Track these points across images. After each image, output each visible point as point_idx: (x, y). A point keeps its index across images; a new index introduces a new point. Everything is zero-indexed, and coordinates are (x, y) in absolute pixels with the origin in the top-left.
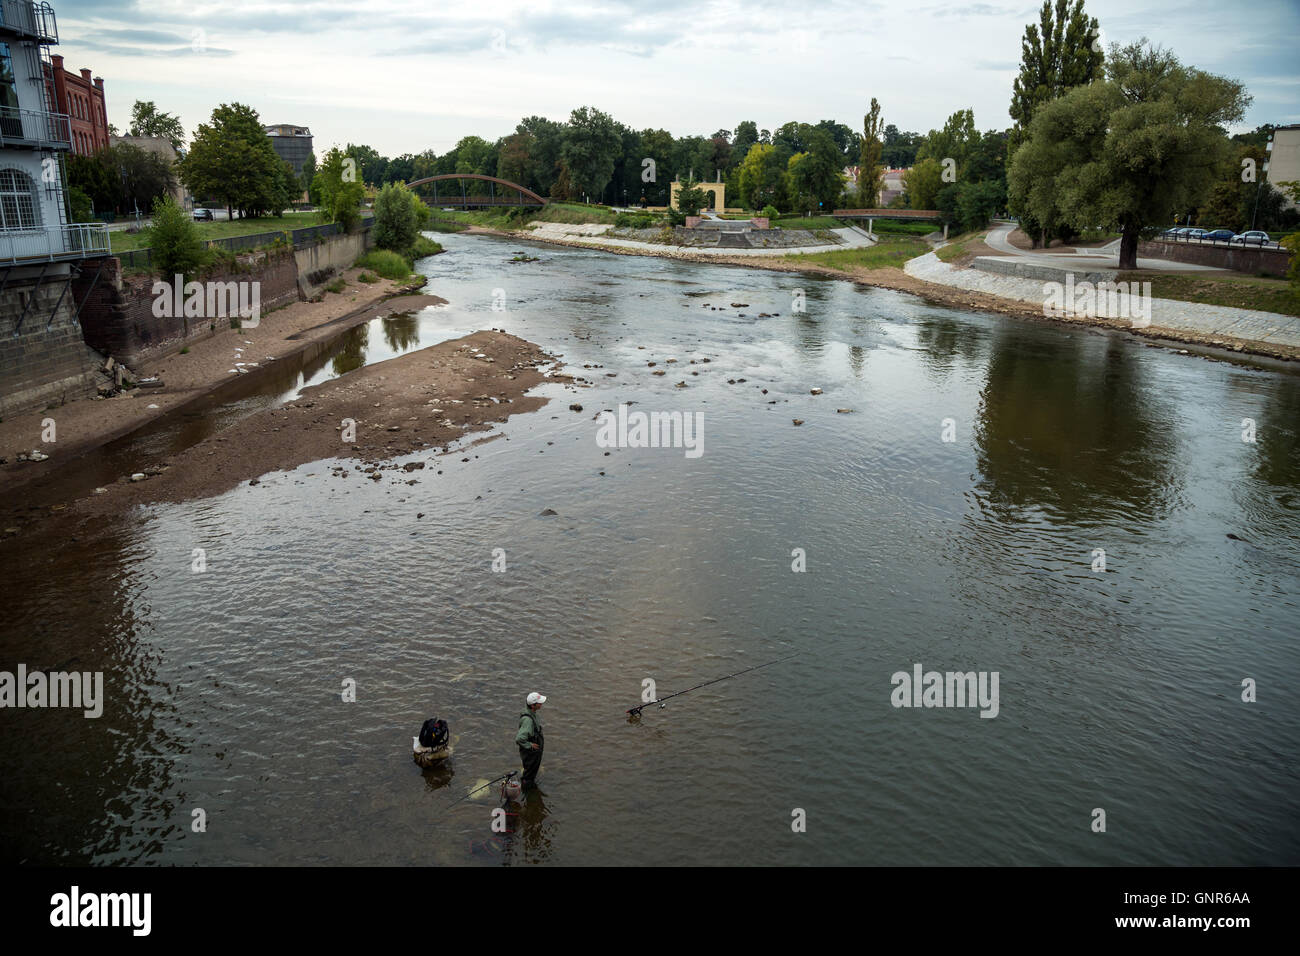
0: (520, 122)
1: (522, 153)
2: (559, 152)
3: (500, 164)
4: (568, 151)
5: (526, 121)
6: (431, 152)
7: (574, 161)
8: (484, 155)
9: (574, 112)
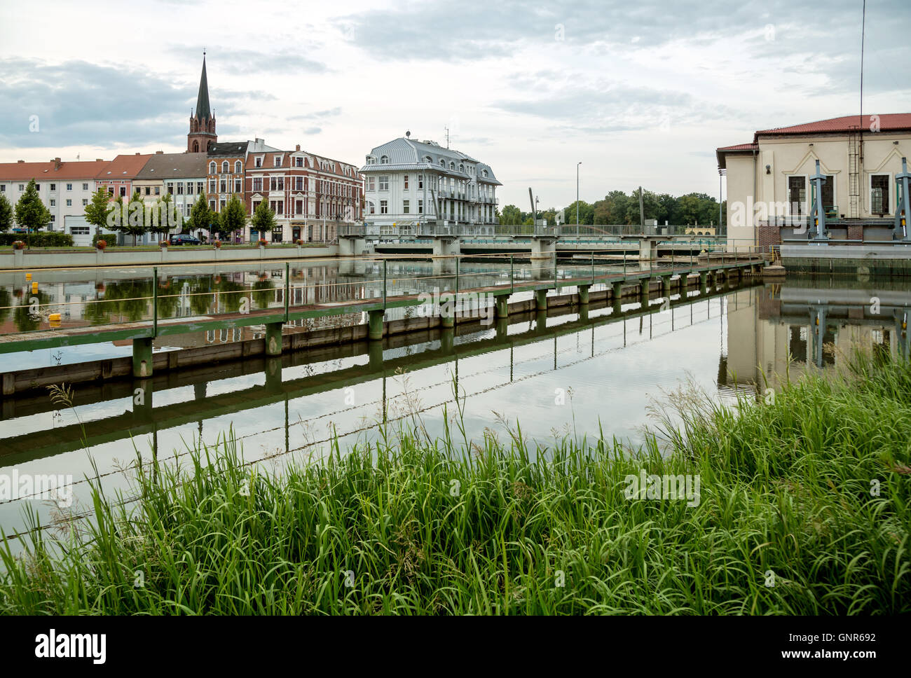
0: (607, 194)
1: (607, 212)
2: (627, 212)
3: (595, 218)
4: (630, 212)
5: (611, 193)
6: (554, 209)
7: (633, 217)
8: (586, 212)
9: (634, 192)
